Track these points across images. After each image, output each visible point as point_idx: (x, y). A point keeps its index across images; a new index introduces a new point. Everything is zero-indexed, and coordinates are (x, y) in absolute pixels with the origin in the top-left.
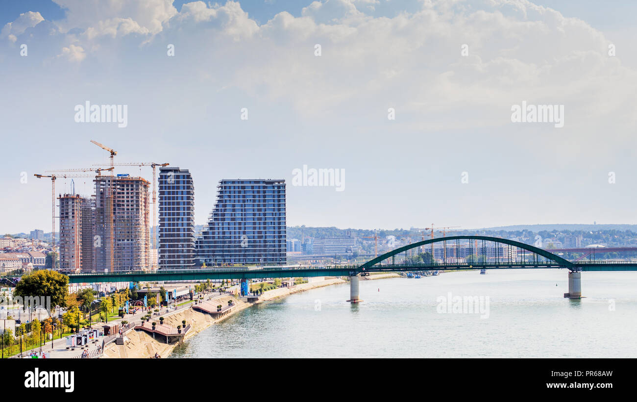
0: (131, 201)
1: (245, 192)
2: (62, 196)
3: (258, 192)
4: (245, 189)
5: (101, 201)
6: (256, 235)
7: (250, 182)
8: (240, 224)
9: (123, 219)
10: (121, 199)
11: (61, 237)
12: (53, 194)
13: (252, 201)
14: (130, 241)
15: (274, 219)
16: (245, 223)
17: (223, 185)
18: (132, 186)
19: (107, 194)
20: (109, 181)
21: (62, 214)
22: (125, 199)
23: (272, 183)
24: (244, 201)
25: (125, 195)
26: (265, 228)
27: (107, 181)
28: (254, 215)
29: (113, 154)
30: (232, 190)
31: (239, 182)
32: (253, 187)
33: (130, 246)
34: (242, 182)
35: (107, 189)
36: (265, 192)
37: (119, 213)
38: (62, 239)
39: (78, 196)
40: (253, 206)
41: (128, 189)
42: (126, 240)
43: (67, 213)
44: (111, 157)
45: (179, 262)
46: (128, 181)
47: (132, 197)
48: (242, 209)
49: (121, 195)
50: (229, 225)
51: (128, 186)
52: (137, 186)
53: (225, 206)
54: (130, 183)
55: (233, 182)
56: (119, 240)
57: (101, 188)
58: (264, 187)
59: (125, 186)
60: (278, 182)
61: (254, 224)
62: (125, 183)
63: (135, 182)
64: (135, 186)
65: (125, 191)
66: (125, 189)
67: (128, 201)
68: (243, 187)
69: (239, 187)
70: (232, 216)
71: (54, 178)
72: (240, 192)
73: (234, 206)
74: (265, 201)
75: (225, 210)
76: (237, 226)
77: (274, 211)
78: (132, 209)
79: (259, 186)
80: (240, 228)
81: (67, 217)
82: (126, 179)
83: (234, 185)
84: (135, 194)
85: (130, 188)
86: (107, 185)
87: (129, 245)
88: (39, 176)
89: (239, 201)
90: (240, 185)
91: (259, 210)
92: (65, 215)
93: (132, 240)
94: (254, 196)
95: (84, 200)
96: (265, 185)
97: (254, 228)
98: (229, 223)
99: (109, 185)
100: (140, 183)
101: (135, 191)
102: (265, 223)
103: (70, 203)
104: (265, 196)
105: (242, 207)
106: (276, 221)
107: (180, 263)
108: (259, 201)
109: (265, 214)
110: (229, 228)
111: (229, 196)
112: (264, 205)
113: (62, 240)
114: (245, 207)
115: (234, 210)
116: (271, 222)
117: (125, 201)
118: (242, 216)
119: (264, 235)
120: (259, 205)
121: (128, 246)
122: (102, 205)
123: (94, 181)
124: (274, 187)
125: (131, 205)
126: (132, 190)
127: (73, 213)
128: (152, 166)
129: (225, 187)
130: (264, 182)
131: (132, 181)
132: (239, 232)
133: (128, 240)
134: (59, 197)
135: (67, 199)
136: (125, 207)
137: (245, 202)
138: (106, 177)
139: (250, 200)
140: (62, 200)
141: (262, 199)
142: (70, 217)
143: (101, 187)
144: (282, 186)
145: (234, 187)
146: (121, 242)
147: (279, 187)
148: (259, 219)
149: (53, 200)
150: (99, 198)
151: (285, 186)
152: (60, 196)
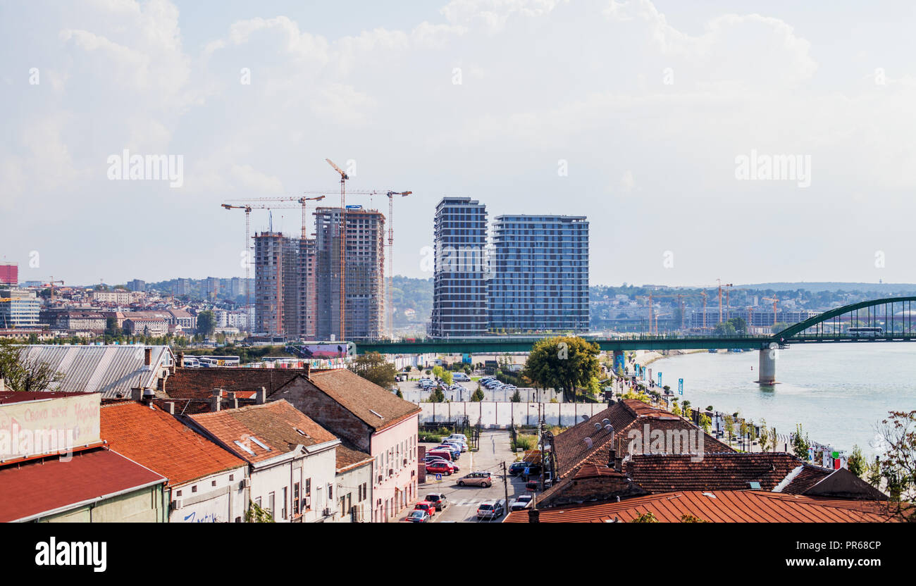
0: (366, 242)
1: (533, 232)
2: (259, 235)
3: (552, 232)
4: (534, 228)
5: (325, 242)
6: (548, 291)
7: (541, 219)
8: (526, 275)
9: (355, 266)
10: (352, 240)
11: (256, 290)
12: (247, 232)
13: (543, 245)
14: (364, 297)
15: (573, 269)
16: (534, 274)
17: (505, 222)
18: (367, 222)
19: (334, 233)
20: (337, 215)
21: (259, 259)
22: (358, 239)
23: (570, 220)
24: (532, 245)
25: (358, 234)
26: (560, 282)
27: (334, 215)
28: (546, 263)
29: (345, 177)
30: (517, 229)
31: (525, 219)
32: (544, 226)
33: (364, 304)
34: (530, 219)
35: (334, 226)
36: (560, 233)
37: (349, 258)
38: (259, 293)
39: (280, 234)
40: (545, 251)
41: (361, 226)
42: (358, 296)
43: (267, 258)
44: (342, 182)
45: (469, 326)
46: (361, 215)
47: (367, 237)
48: (529, 256)
49: (352, 234)
50: (512, 277)
51: (361, 221)
52: (374, 222)
53: (507, 251)
54: (364, 217)
55: (518, 219)
56: (350, 296)
57: (325, 224)
58: (560, 226)
59: (358, 221)
60: (576, 219)
61: (546, 275)
62: (358, 217)
63: (370, 217)
64: (370, 222)
65: (358, 229)
66: (358, 226)
67: (361, 242)
68: (532, 226)
69: (525, 225)
70: (515, 265)
71: (248, 210)
72: (526, 232)
73: (519, 251)
74: (560, 245)
75: (507, 257)
76: (523, 278)
77: (573, 259)
78: (366, 253)
79: (553, 225)
80: (526, 282)
81: (266, 263)
82: (359, 213)
83: (518, 222)
84: (370, 233)
85: (364, 224)
86: (334, 220)
87: (362, 302)
88: (228, 207)
89: (525, 245)
90: (528, 222)
91: (553, 257)
92: (263, 260)
93: (366, 296)
94: (546, 238)
95: (287, 240)
96: (561, 223)
97: (546, 282)
98: (512, 274)
99: (337, 220)
100: (378, 218)
101: (370, 228)
102: (560, 275)
103: (271, 243)
104: (560, 239)
105: (529, 252)
106: (576, 273)
107: (470, 329)
108: (553, 245)
109: (560, 263)
110: (512, 282)
111: (513, 238)
112: (560, 251)
113: (258, 295)
114: (533, 252)
115: (519, 257)
116: (569, 274)
117: (358, 242)
118: (529, 264)
119: (559, 291)
120: (552, 251)
121: (361, 304)
122: (325, 248)
123: (314, 214)
124: (572, 226)
125: (366, 248)
126: (367, 227)
127: (275, 258)
128: (388, 195)
129: (507, 226)
130: (559, 219)
131: (367, 215)
132: (525, 286)
133: (361, 296)
134: (254, 236)
135: (267, 238)
136: (358, 250)
137: (534, 246)
138: (331, 208)
139: (541, 243)
140: (258, 239)
141: (556, 242)
142: (271, 264)
143: (325, 222)
144: (584, 225)
145: (519, 225)
146: (352, 298)
147: (580, 226)
148: (553, 269)
149: (247, 239)
150: (321, 238)
151: (587, 225)
152: (256, 234)
